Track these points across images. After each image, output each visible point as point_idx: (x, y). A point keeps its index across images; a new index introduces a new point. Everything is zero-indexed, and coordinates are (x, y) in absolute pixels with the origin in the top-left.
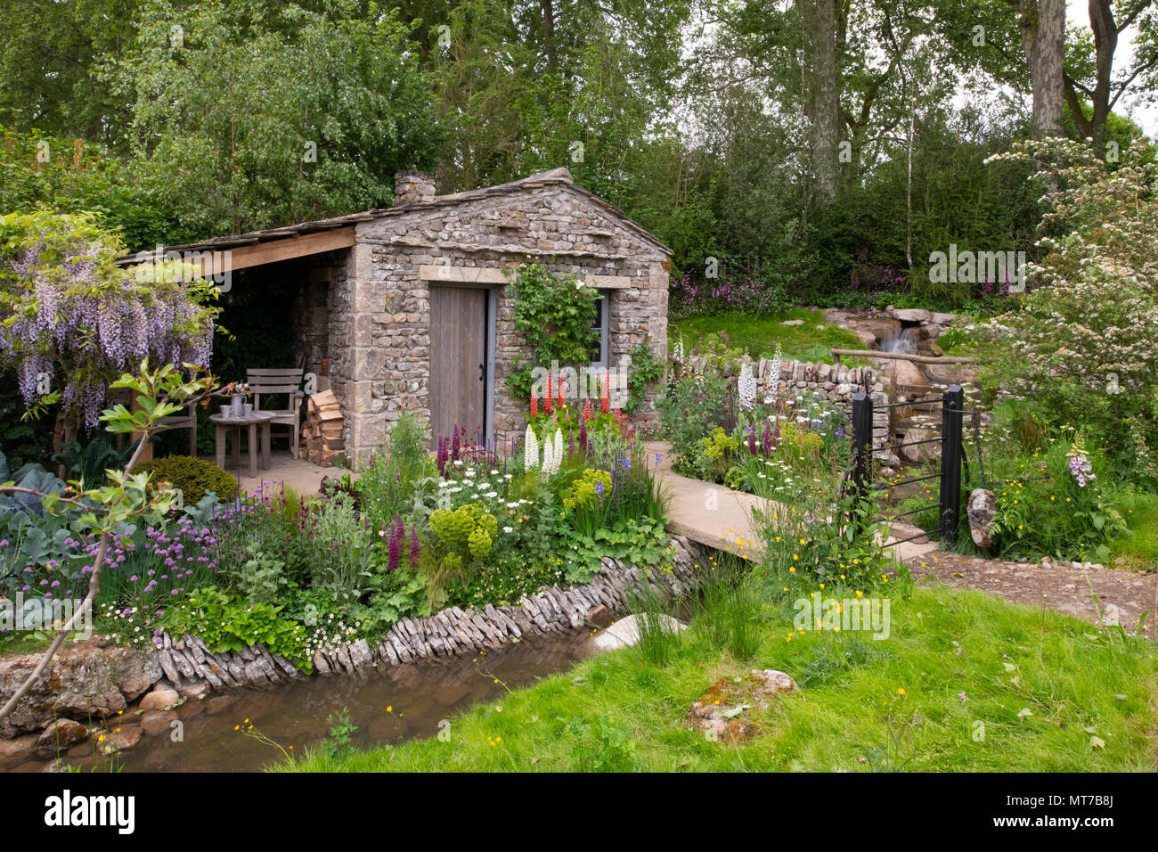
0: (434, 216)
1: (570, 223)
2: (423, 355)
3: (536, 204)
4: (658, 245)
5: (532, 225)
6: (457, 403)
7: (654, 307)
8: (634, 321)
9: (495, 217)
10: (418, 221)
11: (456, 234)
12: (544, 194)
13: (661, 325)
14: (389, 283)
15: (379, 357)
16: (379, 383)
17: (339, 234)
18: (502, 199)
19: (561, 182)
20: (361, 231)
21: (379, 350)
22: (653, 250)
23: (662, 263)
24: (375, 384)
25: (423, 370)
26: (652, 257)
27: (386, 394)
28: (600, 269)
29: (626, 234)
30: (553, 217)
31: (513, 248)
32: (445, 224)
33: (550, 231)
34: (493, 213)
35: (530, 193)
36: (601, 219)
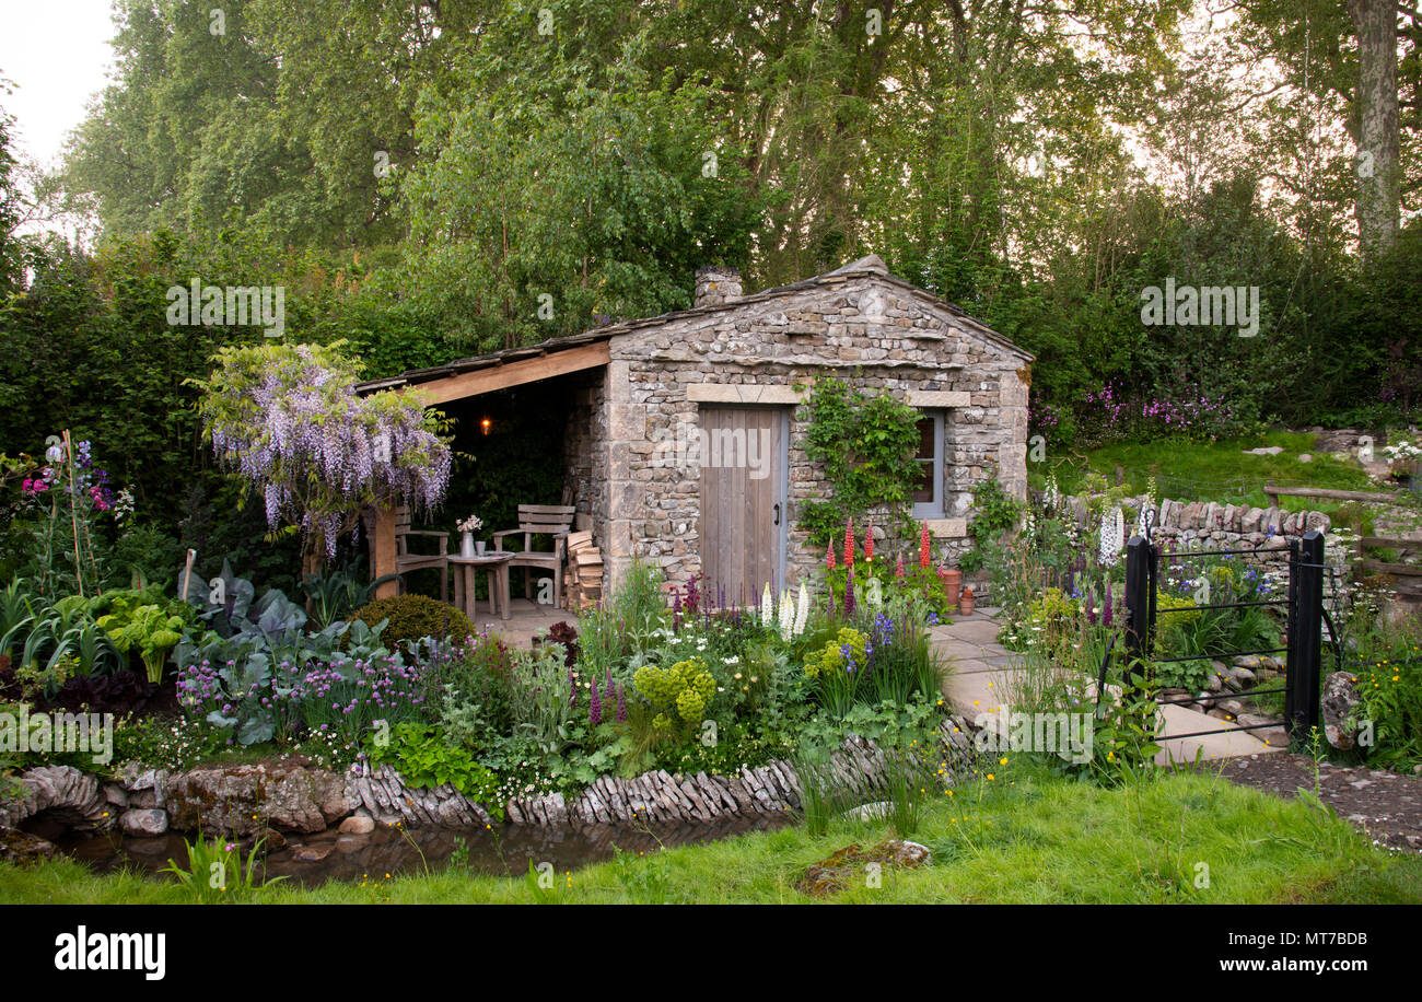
0: (703, 324)
1: (883, 325)
2: (692, 492)
3: (836, 303)
4: (1013, 349)
5: (832, 330)
6: (743, 552)
7: (1006, 431)
8: (978, 446)
9: (782, 322)
10: (685, 330)
11: (732, 345)
12: (848, 290)
13: (1017, 455)
14: (650, 406)
15: (638, 492)
16: (639, 522)
17: (592, 350)
18: (791, 299)
19: (870, 273)
20: (618, 344)
21: (638, 484)
22: (1003, 356)
23: (1018, 372)
24: (634, 523)
25: (692, 509)
26: (1002, 365)
27: (647, 536)
28: (926, 382)
29: (964, 335)
30: (860, 318)
31: (803, 359)
32: (717, 332)
33: (856, 335)
34: (779, 318)
35: (829, 289)
36: (928, 317)
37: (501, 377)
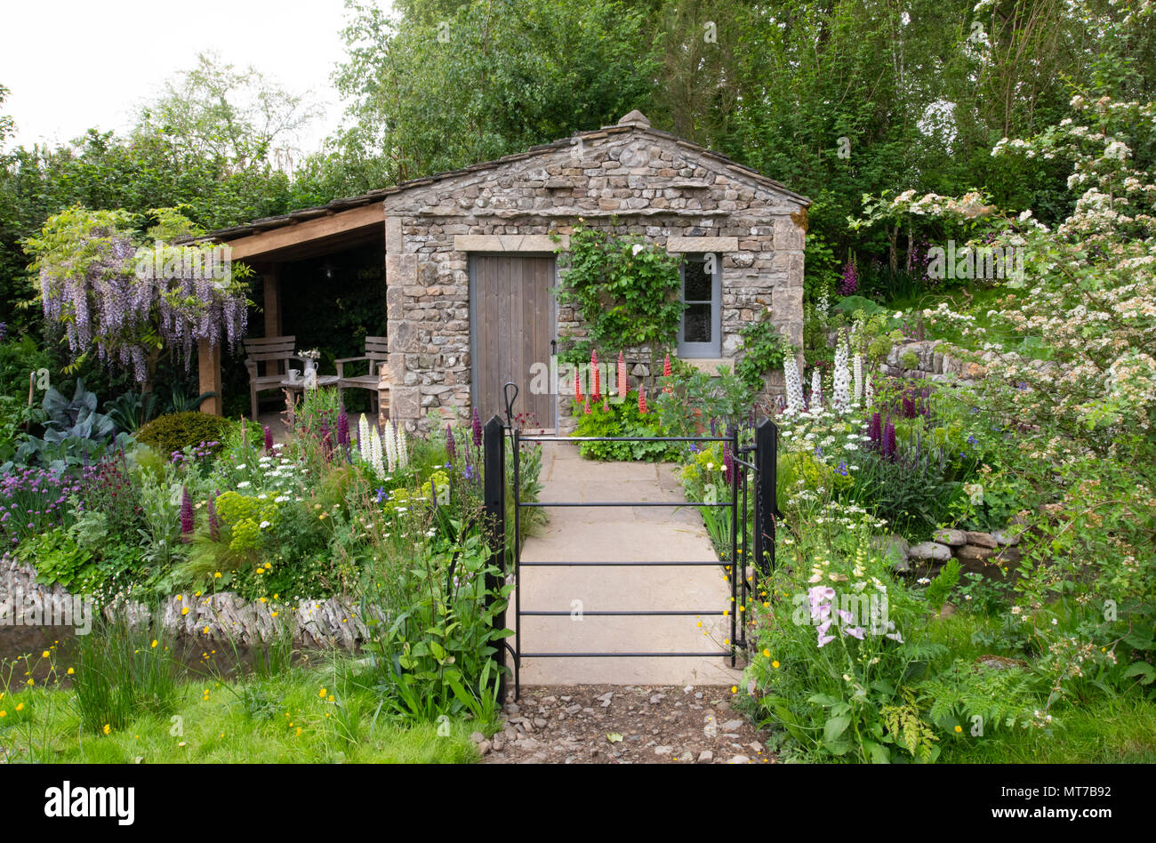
0: (467, 183)
1: (644, 176)
2: (460, 329)
3: (597, 158)
4: (787, 194)
5: (592, 183)
7: (780, 275)
8: (748, 290)
9: (542, 178)
10: (451, 189)
11: (494, 200)
12: (609, 145)
13: (791, 298)
14: (421, 255)
15: (411, 330)
16: (412, 356)
17: (373, 209)
18: (551, 156)
19: (633, 128)
20: (389, 203)
21: (411, 323)
22: (776, 200)
23: (793, 216)
24: (408, 356)
25: (460, 345)
26: (774, 210)
27: (420, 367)
28: (691, 229)
29: (732, 182)
30: (623, 170)
31: (559, 211)
32: (481, 189)
33: (617, 187)
34: (540, 173)
35: (591, 145)
36: (693, 167)
37: (297, 233)
